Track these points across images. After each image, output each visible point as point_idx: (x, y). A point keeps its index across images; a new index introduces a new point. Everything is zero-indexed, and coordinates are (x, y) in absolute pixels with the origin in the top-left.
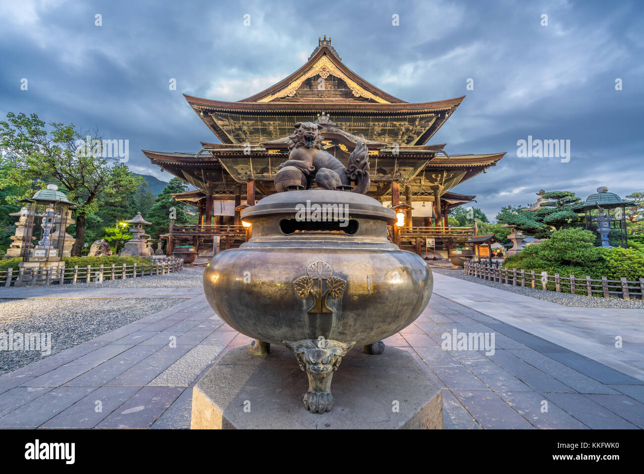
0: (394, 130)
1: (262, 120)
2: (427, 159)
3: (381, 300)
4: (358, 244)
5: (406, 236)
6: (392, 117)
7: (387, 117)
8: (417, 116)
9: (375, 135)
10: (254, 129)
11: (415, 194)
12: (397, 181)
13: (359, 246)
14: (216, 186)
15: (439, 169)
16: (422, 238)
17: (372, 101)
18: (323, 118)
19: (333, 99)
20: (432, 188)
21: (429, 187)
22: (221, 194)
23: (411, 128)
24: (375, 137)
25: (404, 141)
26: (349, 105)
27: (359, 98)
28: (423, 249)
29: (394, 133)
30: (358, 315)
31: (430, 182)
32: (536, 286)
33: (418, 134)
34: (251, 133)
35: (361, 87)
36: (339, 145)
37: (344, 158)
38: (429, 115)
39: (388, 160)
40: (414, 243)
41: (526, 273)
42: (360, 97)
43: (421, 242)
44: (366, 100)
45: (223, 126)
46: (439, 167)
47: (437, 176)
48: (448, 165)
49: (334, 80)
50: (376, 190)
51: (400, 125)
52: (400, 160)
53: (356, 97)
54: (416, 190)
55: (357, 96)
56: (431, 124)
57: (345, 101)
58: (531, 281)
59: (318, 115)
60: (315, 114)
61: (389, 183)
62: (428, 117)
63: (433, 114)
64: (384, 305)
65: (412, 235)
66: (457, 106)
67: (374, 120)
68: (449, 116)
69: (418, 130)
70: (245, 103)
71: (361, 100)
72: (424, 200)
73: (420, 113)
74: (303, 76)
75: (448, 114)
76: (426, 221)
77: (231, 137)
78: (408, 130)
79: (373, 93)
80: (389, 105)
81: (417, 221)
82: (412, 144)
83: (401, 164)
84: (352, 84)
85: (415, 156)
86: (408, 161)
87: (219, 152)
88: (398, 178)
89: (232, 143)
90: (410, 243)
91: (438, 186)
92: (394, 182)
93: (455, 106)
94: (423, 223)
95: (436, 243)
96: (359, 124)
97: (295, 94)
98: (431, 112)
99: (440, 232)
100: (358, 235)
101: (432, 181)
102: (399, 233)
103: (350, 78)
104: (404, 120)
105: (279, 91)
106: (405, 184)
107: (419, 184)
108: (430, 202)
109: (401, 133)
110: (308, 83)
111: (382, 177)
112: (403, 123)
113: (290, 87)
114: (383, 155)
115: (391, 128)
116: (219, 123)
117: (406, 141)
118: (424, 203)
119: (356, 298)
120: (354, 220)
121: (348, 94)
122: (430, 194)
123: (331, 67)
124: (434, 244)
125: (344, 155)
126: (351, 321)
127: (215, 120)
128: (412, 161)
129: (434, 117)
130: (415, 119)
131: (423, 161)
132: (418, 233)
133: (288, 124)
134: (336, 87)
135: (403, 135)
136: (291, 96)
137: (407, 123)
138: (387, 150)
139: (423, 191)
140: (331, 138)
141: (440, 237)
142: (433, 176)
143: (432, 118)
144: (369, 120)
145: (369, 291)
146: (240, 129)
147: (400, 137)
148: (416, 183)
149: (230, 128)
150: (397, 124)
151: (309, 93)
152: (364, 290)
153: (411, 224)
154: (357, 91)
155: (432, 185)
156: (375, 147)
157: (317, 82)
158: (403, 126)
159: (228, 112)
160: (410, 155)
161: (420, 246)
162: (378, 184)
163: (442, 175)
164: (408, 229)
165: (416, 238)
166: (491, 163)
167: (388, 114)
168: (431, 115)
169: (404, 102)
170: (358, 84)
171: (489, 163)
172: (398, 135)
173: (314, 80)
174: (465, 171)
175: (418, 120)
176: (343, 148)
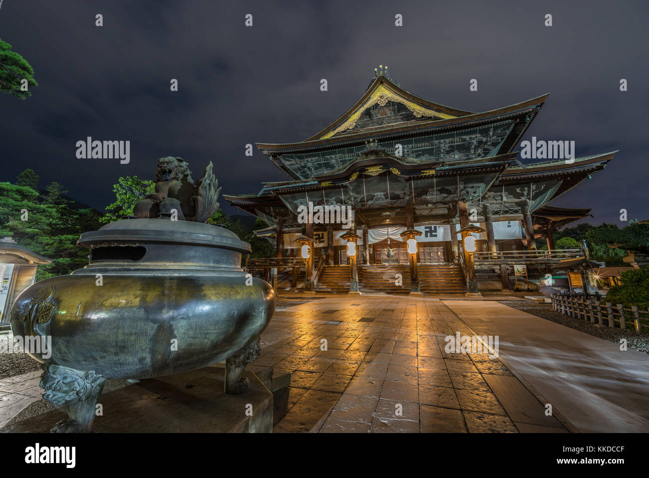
0: (464, 145)
1: (323, 155)
2: (495, 172)
3: (91, 327)
5: (486, 263)
6: (458, 132)
7: (453, 133)
8: (489, 126)
9: (442, 153)
10: (318, 164)
11: (497, 213)
12: (463, 200)
14: (285, 221)
15: (522, 182)
16: (508, 264)
17: (436, 118)
18: (372, 144)
19: (394, 124)
20: (518, 204)
21: (514, 204)
22: (289, 228)
23: (484, 140)
24: (442, 155)
25: (479, 155)
27: (421, 118)
28: (511, 278)
29: (464, 148)
30: (68, 342)
31: (515, 197)
32: (642, 328)
33: (495, 144)
34: (316, 169)
35: (423, 106)
36: (391, 169)
37: (400, 181)
38: (504, 122)
40: (497, 271)
41: (625, 309)
42: (423, 117)
43: (508, 269)
44: (430, 118)
45: (291, 165)
46: (521, 179)
47: (523, 190)
48: (534, 176)
49: (394, 105)
50: (446, 212)
51: (470, 138)
52: (465, 177)
53: (418, 118)
54: (497, 208)
55: (419, 116)
56: (508, 132)
57: (407, 124)
58: (634, 321)
59: (366, 142)
60: (363, 143)
61: (456, 202)
62: (503, 125)
63: (510, 121)
64: (95, 333)
65: (494, 261)
66: (541, 106)
67: (437, 138)
68: (532, 120)
69: (493, 140)
70: (309, 141)
71: (423, 120)
72: (510, 220)
73: (492, 122)
74: (362, 107)
75: (529, 117)
76: (518, 244)
77: (298, 175)
78: (480, 142)
79: (436, 111)
80: (453, 120)
81: (503, 245)
83: (465, 181)
84: (412, 106)
85: (480, 170)
87: (278, 190)
88: (464, 197)
89: (301, 180)
90: (493, 271)
91: (526, 201)
92: (460, 202)
93: (537, 106)
94: (514, 247)
95: (529, 270)
96: (423, 144)
97: (356, 126)
98: (507, 119)
99: (536, 257)
101: (518, 196)
102: (473, 259)
103: (410, 101)
104: (475, 132)
105: (339, 126)
106: (481, 203)
107: (500, 201)
108: (518, 221)
109: (473, 146)
110: (367, 113)
111: (445, 198)
112: (474, 136)
113: (350, 120)
115: (461, 143)
116: (287, 163)
117: (483, 155)
118: (509, 223)
119: (62, 323)
120: (140, 246)
121: (409, 116)
122: (516, 212)
123: (389, 94)
124: (526, 272)
125: (399, 179)
126: (64, 349)
127: (283, 161)
128: (479, 176)
129: (512, 123)
130: (488, 129)
131: (491, 175)
132: (503, 259)
133: (349, 155)
134: (397, 112)
135: (475, 149)
136: (351, 128)
137: (478, 135)
139: (506, 209)
140: (381, 163)
141: (534, 262)
142: (518, 190)
143: (510, 124)
144: (432, 139)
145: (76, 317)
146: (305, 167)
147: (472, 151)
148: (496, 200)
149: (296, 166)
150: (467, 138)
151: (370, 122)
152: (71, 316)
153: (494, 250)
154: (418, 111)
155: (517, 200)
156: (430, 167)
157: (376, 111)
158: (474, 139)
159: (293, 153)
160: (474, 170)
161: (507, 274)
162: (447, 206)
163: (529, 188)
164: (491, 254)
165: (500, 265)
166: (597, 167)
167: (453, 129)
168: (507, 121)
169: (470, 113)
170: (418, 105)
171: (594, 167)
172: (470, 150)
173: (373, 109)
174: (561, 180)
175: (492, 129)
176: (396, 171)
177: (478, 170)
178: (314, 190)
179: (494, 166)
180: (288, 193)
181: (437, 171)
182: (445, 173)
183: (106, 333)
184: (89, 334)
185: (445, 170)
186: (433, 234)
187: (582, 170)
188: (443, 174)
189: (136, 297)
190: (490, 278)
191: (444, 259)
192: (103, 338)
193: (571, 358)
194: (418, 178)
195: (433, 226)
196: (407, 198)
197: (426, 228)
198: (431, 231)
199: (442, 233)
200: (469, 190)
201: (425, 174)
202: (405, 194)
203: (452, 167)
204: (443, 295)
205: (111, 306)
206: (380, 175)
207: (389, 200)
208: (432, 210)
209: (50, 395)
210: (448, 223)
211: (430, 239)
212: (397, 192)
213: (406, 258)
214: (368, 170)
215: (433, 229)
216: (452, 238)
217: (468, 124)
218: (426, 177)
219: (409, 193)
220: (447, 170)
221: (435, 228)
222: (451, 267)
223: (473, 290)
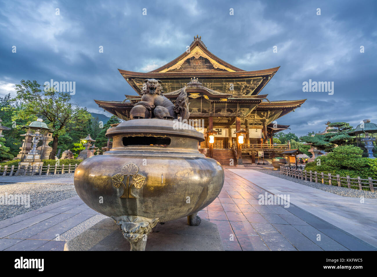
0: (238, 87)
2: (256, 103)
3: (171, 190)
4: (167, 153)
5: (246, 150)
7: (233, 79)
8: (251, 78)
9: (227, 90)
11: (251, 124)
12: (239, 116)
13: (168, 154)
15: (265, 109)
16: (255, 151)
17: (225, 70)
18: (195, 80)
19: (202, 70)
20: (261, 120)
21: (259, 120)
23: (248, 86)
24: (226, 91)
25: (244, 93)
26: (211, 73)
27: (217, 69)
28: (256, 157)
29: (238, 89)
30: (155, 200)
31: (260, 117)
32: (325, 182)
33: (252, 89)
35: (219, 62)
36: (204, 95)
37: (207, 103)
38: (258, 78)
39: (233, 104)
40: (250, 154)
41: (318, 174)
42: (218, 68)
43: (255, 153)
44: (222, 70)
45: (140, 86)
46: (265, 108)
47: (264, 114)
48: (271, 107)
49: (203, 59)
50: (227, 122)
51: (241, 84)
52: (241, 104)
53: (216, 69)
54: (251, 122)
55: (216, 68)
56: (260, 83)
57: (209, 71)
58: (321, 179)
59: (192, 79)
60: (190, 78)
61: (235, 117)
62: (258, 79)
63: (261, 77)
64: (174, 194)
65: (249, 149)
66: (276, 72)
67: (225, 81)
68: (271, 78)
69: (252, 86)
70: (152, 73)
72: (257, 128)
73: (253, 77)
74: (185, 57)
75: (270, 77)
76: (259, 141)
78: (246, 87)
79: (225, 66)
80: (234, 73)
81: (253, 141)
82: (250, 95)
83: (241, 107)
84: (213, 61)
86: (245, 104)
87: (135, 100)
88: (239, 115)
90: (248, 154)
91: (265, 119)
92: (237, 117)
93: (274, 72)
94: (257, 142)
95: (265, 154)
96: (217, 84)
97: (181, 68)
99: (267, 148)
101: (262, 116)
102: (241, 148)
103: (212, 58)
104: (244, 81)
105: (171, 66)
106: (245, 118)
107: (253, 119)
108: (261, 129)
109: (242, 88)
110: (188, 61)
111: (230, 114)
112: (243, 83)
113: (177, 64)
114: (230, 101)
115: (236, 86)
116: (137, 84)
117: (246, 93)
118: (257, 130)
119: (152, 188)
120: (167, 138)
121: (211, 67)
122: (260, 124)
123: (201, 52)
124: (263, 155)
126: (150, 204)
127: (135, 83)
128: (248, 104)
129: (262, 79)
130: (250, 80)
131: (254, 104)
132: (253, 148)
133: (176, 84)
134: (204, 63)
135: (243, 90)
136: (178, 68)
137: (245, 83)
138: (232, 98)
139: (256, 123)
140: (199, 91)
141: (267, 150)
142: (262, 114)
143: (261, 79)
144: (223, 81)
145: (162, 184)
147: (242, 91)
148: (251, 117)
150: (240, 83)
151: (189, 67)
152: (158, 184)
153: (249, 142)
154: (216, 65)
155: (261, 119)
156: (225, 97)
157: (193, 61)
158: (243, 85)
159: (142, 78)
160: (246, 101)
161: (255, 156)
162: (228, 118)
163: (267, 113)
164: (247, 145)
165: (252, 151)
166: (297, 106)
167: (235, 78)
168: (260, 78)
169: (243, 71)
170: (216, 61)
171: (296, 106)
172: (241, 90)
174: (282, 110)
175: (252, 81)
176: (206, 97)
177: (248, 101)
179: (256, 100)
181: (228, 99)
183: (180, 194)
184: (170, 195)
186: (220, 133)
187: (291, 106)
188: (231, 101)
189: (191, 171)
190: (246, 157)
191: (223, 147)
192: (177, 197)
194: (218, 102)
195: (220, 129)
196: (211, 113)
197: (216, 129)
198: (219, 132)
199: (224, 133)
200: (242, 111)
201: (222, 101)
202: (209, 110)
203: (236, 98)
204: (225, 166)
205: (181, 177)
206: (198, 98)
207: (201, 113)
208: (220, 120)
210: (228, 127)
211: (218, 136)
212: (205, 109)
213: (204, 145)
214: (191, 95)
215: (220, 131)
216: (229, 136)
217: (242, 76)
219: (211, 110)
220: (234, 100)
221: (221, 130)
222: (229, 151)
223: (240, 164)
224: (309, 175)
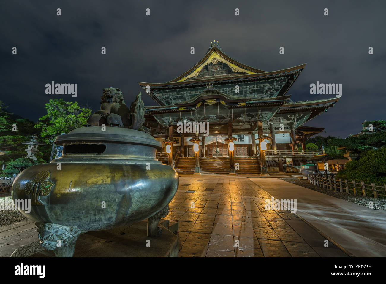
0: (260, 89)
1: (179, 91)
2: (278, 105)
5: (271, 157)
6: (257, 82)
7: (254, 82)
8: (274, 79)
9: (248, 93)
10: (176, 97)
11: (277, 129)
12: (260, 121)
14: (155, 130)
15: (291, 112)
16: (283, 157)
17: (245, 73)
18: (210, 86)
19: (221, 75)
20: (288, 124)
21: (286, 124)
22: (158, 134)
23: (271, 87)
24: (248, 95)
25: (268, 96)
26: (229, 78)
28: (284, 165)
29: (260, 91)
30: (63, 208)
32: (357, 192)
33: (277, 90)
34: (174, 99)
35: (237, 66)
36: (221, 101)
37: (225, 109)
38: (282, 78)
39: (253, 108)
40: (277, 161)
41: (348, 182)
42: (237, 72)
43: (283, 160)
44: (241, 73)
45: (159, 96)
46: (291, 110)
47: (291, 116)
48: (298, 108)
49: (221, 64)
50: (250, 127)
52: (261, 108)
54: (277, 126)
55: (235, 72)
56: (284, 83)
57: (228, 76)
58: (353, 189)
59: (207, 85)
60: (205, 85)
61: (256, 122)
62: (282, 79)
63: (285, 77)
64: (82, 201)
65: (275, 156)
66: (302, 70)
67: (246, 85)
69: (276, 88)
70: (171, 83)
71: (238, 74)
72: (284, 132)
73: (276, 77)
74: (203, 64)
75: (296, 76)
76: (287, 146)
77: (164, 102)
78: (269, 89)
79: (245, 69)
80: (255, 75)
81: (280, 146)
82: (275, 96)
83: (262, 110)
84: (231, 65)
85: (270, 104)
86: (266, 108)
87: (152, 111)
88: (261, 119)
89: (165, 105)
90: (275, 161)
91: (293, 122)
92: (258, 122)
93: (300, 70)
94: (285, 148)
95: (294, 161)
97: (199, 75)
98: (284, 76)
99: (297, 154)
100: (104, 154)
101: (288, 119)
102: (265, 155)
103: (231, 62)
104: (266, 83)
105: (189, 75)
106: (269, 123)
107: (279, 122)
108: (289, 134)
109: (265, 91)
110: (206, 68)
111: (251, 119)
112: (265, 85)
113: (196, 71)
115: (258, 88)
116: (157, 95)
117: (270, 96)
118: (283, 134)
119: (59, 195)
120: (102, 145)
121: (230, 71)
122: (288, 128)
123: (219, 57)
124: (292, 162)
125: (225, 107)
126: (59, 212)
127: (155, 94)
128: (269, 107)
129: (286, 79)
130: (273, 81)
131: (276, 107)
132: (280, 154)
133: (195, 92)
134: (223, 68)
135: (266, 92)
136: (196, 76)
137: (268, 84)
140: (215, 98)
141: (296, 157)
142: (289, 116)
143: (285, 79)
144: (243, 85)
146: (168, 98)
147: (264, 93)
148: (277, 121)
149: (163, 97)
150: (262, 85)
151: (207, 73)
152: (65, 191)
153: (275, 149)
154: (235, 69)
155: (288, 122)
156: (243, 101)
157: (211, 67)
158: (265, 87)
159: (161, 89)
160: (267, 104)
161: (282, 163)
162: (250, 124)
163: (295, 115)
164: (273, 152)
165: (278, 158)
166: (330, 105)
167: (254, 80)
168: (284, 78)
169: (264, 72)
170: (235, 65)
171: (329, 105)
172: (263, 92)
173: (209, 66)
174: (311, 111)
175: (275, 82)
176: (223, 103)
177: (269, 104)
178: (175, 112)
179: (278, 102)
180: (158, 113)
181: (247, 103)
182: (251, 105)
183: (90, 201)
184: (78, 202)
185: (251, 103)
186: (242, 139)
187: (322, 106)
188: (250, 105)
189: (108, 178)
190: (273, 165)
191: (248, 154)
192: (87, 204)
193: (327, 209)
194: (236, 107)
195: (242, 135)
196: (229, 118)
197: (238, 136)
198: (241, 138)
199: (247, 140)
200: (264, 115)
201: (240, 105)
202: (228, 116)
203: (255, 102)
204: (248, 175)
205: (93, 183)
206: (214, 104)
207: (218, 120)
208: (242, 126)
209: (46, 243)
210: (250, 133)
211: (240, 143)
212: (223, 115)
213: (226, 153)
214: (207, 101)
215: (242, 137)
216: (252, 142)
217: (263, 77)
218: (240, 107)
219: (230, 116)
220: (252, 103)
221: (243, 136)
222: (252, 159)
223: (264, 172)
224: (339, 184)
